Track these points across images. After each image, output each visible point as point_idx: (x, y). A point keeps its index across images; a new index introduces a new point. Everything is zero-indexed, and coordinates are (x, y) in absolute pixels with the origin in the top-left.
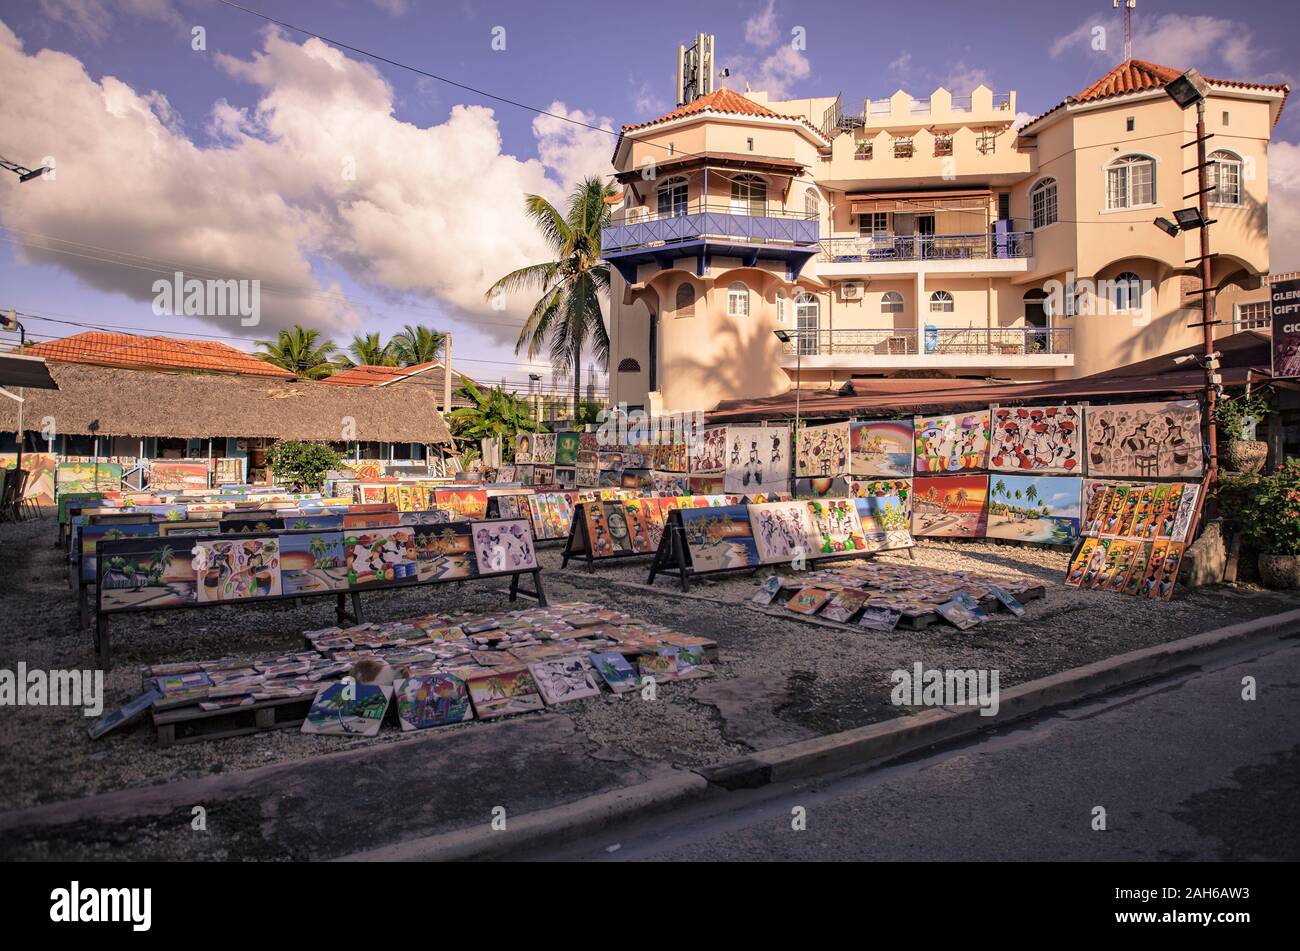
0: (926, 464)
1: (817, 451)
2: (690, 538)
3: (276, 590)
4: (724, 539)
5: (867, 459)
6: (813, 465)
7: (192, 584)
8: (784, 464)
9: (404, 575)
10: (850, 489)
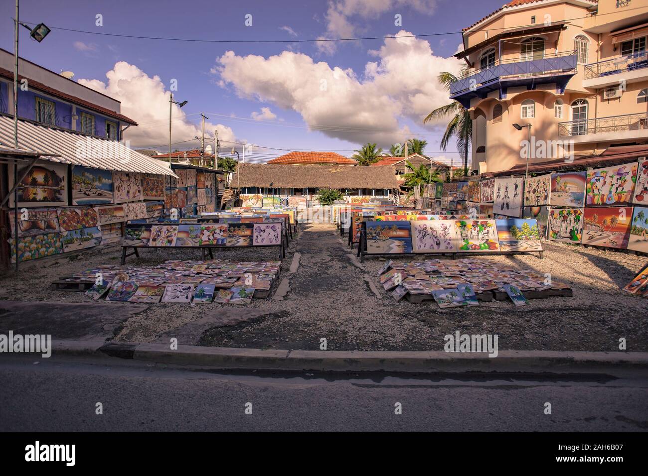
0: (592, 199)
1: (534, 191)
2: (369, 236)
3: (173, 244)
4: (391, 238)
5: (559, 196)
6: (532, 200)
7: (148, 240)
8: (519, 199)
9: (220, 243)
10: (549, 214)
